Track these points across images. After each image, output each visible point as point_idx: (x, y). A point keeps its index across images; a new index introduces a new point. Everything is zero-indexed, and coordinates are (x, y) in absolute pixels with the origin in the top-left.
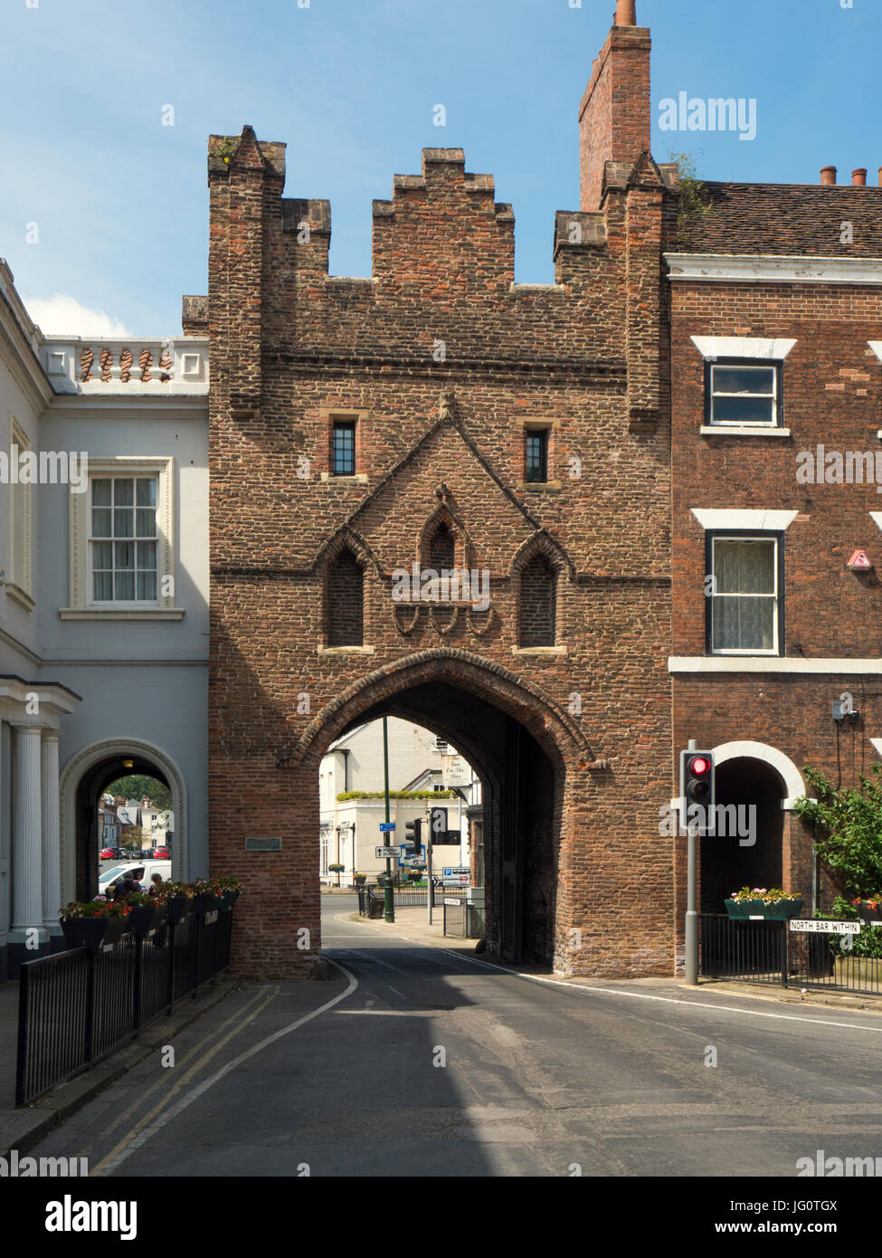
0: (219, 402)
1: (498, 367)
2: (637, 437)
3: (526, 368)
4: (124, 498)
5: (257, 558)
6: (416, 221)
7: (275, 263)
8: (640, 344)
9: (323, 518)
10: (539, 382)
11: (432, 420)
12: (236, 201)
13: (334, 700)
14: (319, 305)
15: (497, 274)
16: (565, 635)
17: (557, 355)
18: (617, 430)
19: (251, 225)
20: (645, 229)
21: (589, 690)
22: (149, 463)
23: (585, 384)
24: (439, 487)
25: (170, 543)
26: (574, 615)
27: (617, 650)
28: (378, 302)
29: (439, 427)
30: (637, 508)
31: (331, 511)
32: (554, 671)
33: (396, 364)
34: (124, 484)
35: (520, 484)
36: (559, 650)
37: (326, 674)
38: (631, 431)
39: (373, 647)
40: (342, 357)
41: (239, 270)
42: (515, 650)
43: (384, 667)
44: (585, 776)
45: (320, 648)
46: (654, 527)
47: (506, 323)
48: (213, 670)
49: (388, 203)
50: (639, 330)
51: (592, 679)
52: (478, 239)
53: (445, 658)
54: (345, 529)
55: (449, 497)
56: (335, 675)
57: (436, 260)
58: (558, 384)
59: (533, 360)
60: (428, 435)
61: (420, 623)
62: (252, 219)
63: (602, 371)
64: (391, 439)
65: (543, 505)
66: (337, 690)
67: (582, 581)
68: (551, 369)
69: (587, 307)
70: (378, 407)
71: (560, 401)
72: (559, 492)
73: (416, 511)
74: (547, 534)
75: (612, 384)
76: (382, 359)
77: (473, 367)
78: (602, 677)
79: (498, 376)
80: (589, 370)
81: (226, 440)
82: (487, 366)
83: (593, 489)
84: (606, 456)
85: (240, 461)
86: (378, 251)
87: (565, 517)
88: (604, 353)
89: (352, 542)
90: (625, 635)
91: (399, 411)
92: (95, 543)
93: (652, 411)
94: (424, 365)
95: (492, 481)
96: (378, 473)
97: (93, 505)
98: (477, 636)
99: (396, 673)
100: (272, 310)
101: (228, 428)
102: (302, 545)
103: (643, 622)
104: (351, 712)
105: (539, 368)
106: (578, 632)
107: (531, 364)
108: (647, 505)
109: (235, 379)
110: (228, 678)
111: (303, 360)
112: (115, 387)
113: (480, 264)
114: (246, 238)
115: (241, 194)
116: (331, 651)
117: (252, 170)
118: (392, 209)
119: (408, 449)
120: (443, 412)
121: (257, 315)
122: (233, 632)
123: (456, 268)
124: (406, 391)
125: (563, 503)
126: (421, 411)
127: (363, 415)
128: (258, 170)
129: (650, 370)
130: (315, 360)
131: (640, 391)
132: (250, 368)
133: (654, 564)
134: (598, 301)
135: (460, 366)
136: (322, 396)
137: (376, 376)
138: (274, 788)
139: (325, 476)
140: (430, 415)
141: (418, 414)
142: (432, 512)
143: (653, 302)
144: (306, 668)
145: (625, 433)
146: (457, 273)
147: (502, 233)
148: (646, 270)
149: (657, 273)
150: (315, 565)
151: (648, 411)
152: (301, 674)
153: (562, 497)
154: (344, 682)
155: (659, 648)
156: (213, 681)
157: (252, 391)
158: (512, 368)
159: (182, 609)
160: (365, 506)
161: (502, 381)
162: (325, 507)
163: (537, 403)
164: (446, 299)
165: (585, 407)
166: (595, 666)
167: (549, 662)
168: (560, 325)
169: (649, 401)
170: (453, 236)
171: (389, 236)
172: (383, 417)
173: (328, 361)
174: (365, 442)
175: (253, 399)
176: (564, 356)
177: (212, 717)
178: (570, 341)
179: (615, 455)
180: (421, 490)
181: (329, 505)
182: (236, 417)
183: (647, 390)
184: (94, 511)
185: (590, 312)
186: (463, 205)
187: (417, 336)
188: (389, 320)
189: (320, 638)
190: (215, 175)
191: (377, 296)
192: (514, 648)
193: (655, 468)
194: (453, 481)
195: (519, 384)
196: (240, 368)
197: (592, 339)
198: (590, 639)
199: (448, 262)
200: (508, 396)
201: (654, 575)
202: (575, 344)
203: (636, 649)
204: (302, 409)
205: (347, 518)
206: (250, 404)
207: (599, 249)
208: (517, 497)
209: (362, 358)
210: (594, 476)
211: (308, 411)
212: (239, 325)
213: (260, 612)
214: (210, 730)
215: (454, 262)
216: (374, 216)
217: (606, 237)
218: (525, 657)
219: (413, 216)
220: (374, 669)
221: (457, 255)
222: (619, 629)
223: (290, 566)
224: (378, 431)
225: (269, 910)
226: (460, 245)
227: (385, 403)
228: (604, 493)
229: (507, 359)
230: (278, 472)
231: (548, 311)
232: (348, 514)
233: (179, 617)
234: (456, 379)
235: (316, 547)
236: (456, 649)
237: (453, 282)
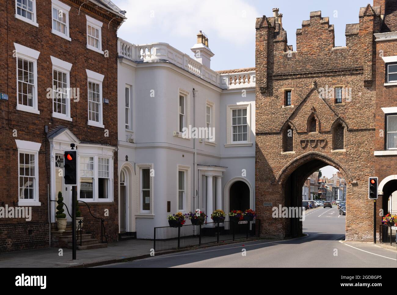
0: (258, 89)
1: (328, 72)
2: (367, 88)
3: (336, 72)
4: (239, 115)
5: (267, 130)
6: (307, 34)
7: (271, 50)
8: (366, 61)
9: (283, 118)
10: (339, 75)
11: (310, 89)
12: (261, 35)
13: (285, 166)
14: (282, 61)
15: (328, 46)
16: (345, 146)
17: (344, 67)
18: (361, 86)
19: (265, 42)
20: (368, 27)
21: (352, 161)
22: (245, 105)
23: (352, 74)
24: (312, 107)
25: (249, 126)
26: (348, 140)
27: (360, 150)
28: (297, 58)
29: (312, 91)
30: (366, 109)
31: (285, 116)
32: (342, 156)
33: (301, 74)
34: (239, 111)
35: (334, 104)
36: (344, 150)
37: (283, 159)
38: (365, 87)
39: (295, 152)
40: (287, 74)
41: (262, 54)
42: (332, 151)
43: (297, 157)
44: (350, 186)
45: (282, 152)
46: (371, 114)
47: (330, 59)
48: (256, 159)
49: (301, 29)
50: (366, 57)
51: (353, 158)
52: (324, 36)
53: (313, 154)
54: (288, 121)
55: (315, 110)
56: (285, 159)
57: (312, 44)
58: (344, 75)
59: (337, 69)
60: (309, 93)
61: (307, 145)
62: (265, 40)
63: (357, 70)
64: (300, 95)
65: (340, 110)
66: (286, 163)
67: (351, 131)
68: (343, 71)
69: (353, 52)
70: (297, 87)
71: (345, 80)
72: (344, 106)
73: (306, 114)
74: (340, 118)
75: (360, 73)
76: (297, 73)
77: (321, 73)
78: (355, 158)
79: (328, 75)
80: (353, 70)
81: (259, 99)
82: (325, 72)
83: (354, 104)
84: (357, 94)
85: (263, 104)
86: (297, 44)
87: (346, 113)
88: (357, 65)
89: (290, 123)
90: (362, 145)
91: (302, 87)
92: (233, 126)
93: (370, 81)
94: (308, 74)
95: (326, 104)
96: (296, 105)
97: (233, 116)
98: (322, 147)
99: (301, 159)
100: (270, 63)
101: (260, 96)
102: (277, 126)
103: (368, 141)
104: (289, 169)
105: (339, 71)
106: (349, 145)
107: (337, 70)
108: (369, 107)
109: (261, 83)
110: (260, 161)
111: (278, 76)
112: (238, 86)
113: (324, 44)
114: (263, 45)
115: (262, 34)
116: (285, 153)
117: (265, 27)
118: (301, 31)
119: (304, 97)
120: (313, 86)
121: (266, 66)
122: (261, 149)
123: (317, 45)
124: (304, 81)
125: (345, 109)
126: (308, 86)
127: (293, 89)
128: (266, 27)
129: (369, 68)
130: (281, 76)
131: (367, 75)
132: (264, 80)
133: (371, 124)
134: (356, 50)
135: (318, 73)
136: (283, 85)
137: (296, 78)
138: (270, 190)
139: (283, 106)
140: (310, 87)
141: (307, 88)
142: (310, 114)
143: (371, 49)
144: (278, 158)
145: (363, 87)
146: (318, 47)
147: (330, 34)
148: (369, 40)
149: (372, 40)
150: (281, 131)
151: (368, 81)
152: (277, 159)
153: (345, 107)
154: (288, 161)
155: (372, 149)
156: (256, 162)
157: (265, 86)
158: (332, 72)
159: (252, 143)
160: (293, 114)
161: (329, 76)
162: (283, 115)
163: (338, 81)
164: (315, 54)
165: (352, 81)
166: (354, 155)
167: (341, 154)
168: (345, 58)
169: (369, 78)
170: (317, 37)
171: (300, 39)
172: (298, 89)
173: (284, 75)
174: (292, 97)
175: (265, 88)
176: (346, 67)
177: (256, 172)
179: (360, 94)
180: (307, 109)
181: (284, 114)
182: (262, 93)
183: (368, 75)
184: (233, 118)
185: (354, 53)
186: (320, 28)
187: (307, 66)
188: (299, 62)
189: (282, 150)
190: (257, 29)
191: (297, 56)
192: (332, 150)
193: (372, 97)
194: (316, 105)
195: (334, 76)
196: (262, 80)
197: (354, 61)
198: (352, 147)
199: (315, 44)
200: (331, 80)
201: (371, 127)
202: (349, 63)
203: (365, 149)
204: (278, 89)
205: (288, 117)
206: (264, 89)
207: (356, 35)
208: (333, 108)
209: (292, 74)
210: (354, 100)
211: (279, 90)
212: (262, 69)
213: (267, 144)
214: (255, 175)
215: (317, 44)
216: (297, 34)
217: (358, 31)
218: (334, 153)
219: (307, 32)
220: (295, 158)
221: (317, 42)
222: (361, 144)
223: (274, 131)
224: (296, 93)
225: (269, 221)
226: (319, 39)
227: (298, 86)
228: (357, 105)
229: (330, 70)
230: (272, 106)
231: (342, 54)
232: (289, 116)
233: (251, 145)
234: (317, 77)
235: (281, 126)
236: (316, 151)
237: (316, 50)
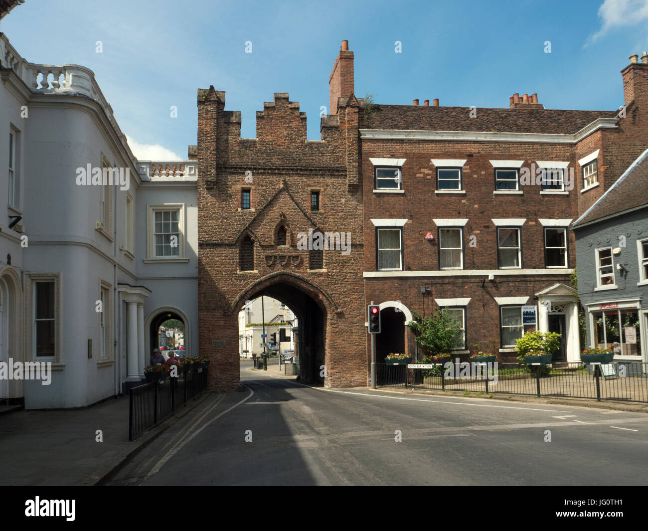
0: (201, 183)
1: (301, 170)
2: (351, 194)
3: (311, 170)
4: (167, 219)
5: (215, 239)
6: (271, 119)
7: (221, 134)
8: (351, 161)
9: (239, 225)
10: (315, 175)
11: (278, 189)
12: (207, 112)
13: (244, 290)
14: (237, 149)
15: (300, 137)
16: (326, 265)
17: (322, 165)
18: (343, 191)
19: (213, 120)
20: (353, 121)
21: (335, 285)
22: (176, 206)
23: (332, 175)
24: (281, 213)
25: (184, 234)
26: (330, 258)
27: (345, 270)
28: (258, 147)
29: (280, 191)
30: (351, 219)
31: (242, 222)
32: (322, 278)
33: (265, 169)
34: (167, 214)
35: (310, 211)
36: (324, 270)
37: (241, 281)
38: (348, 192)
39: (257, 271)
40: (245, 167)
41: (208, 136)
42: (308, 271)
43: (262, 278)
44: (334, 316)
45: (238, 271)
46: (357, 226)
47: (304, 154)
48: (200, 280)
49: (262, 112)
50: (351, 156)
51: (336, 281)
52: (294, 125)
53: (284, 274)
54: (247, 229)
55: (284, 216)
56: (244, 281)
57: (279, 132)
58: (322, 175)
59: (313, 167)
60: (276, 194)
61: (274, 262)
62: (213, 118)
63: (338, 171)
64: (263, 196)
65: (318, 218)
66: (244, 287)
68: (320, 170)
69: (333, 148)
70: (258, 184)
71: (324, 181)
72: (323, 214)
73: (272, 222)
74: (319, 229)
75: (342, 175)
76: (260, 167)
77: (292, 170)
78: (340, 280)
79: (301, 173)
80: (334, 170)
81: (204, 197)
82: (297, 170)
83: (336, 213)
84: (340, 201)
85: (209, 204)
86: (258, 129)
87: (326, 223)
88: (339, 164)
89: (249, 233)
90: (348, 264)
91: (266, 186)
92: (156, 235)
93: (356, 185)
94: (275, 169)
95: (300, 210)
96: (259, 208)
97: (156, 221)
98: (295, 266)
99: (266, 280)
100: (220, 150)
101: (204, 193)
102: (231, 234)
103: (354, 260)
104: (250, 294)
105: (316, 170)
106: (331, 264)
107: (313, 168)
108: (355, 218)
109: (207, 175)
110: (205, 283)
111: (231, 168)
112: (164, 178)
113: (294, 133)
114: (211, 125)
115: (209, 109)
116: (242, 272)
117: (213, 101)
118: (263, 114)
119: (269, 199)
120: (282, 186)
121: (215, 152)
122: (207, 266)
123: (286, 135)
124: (268, 178)
125: (325, 218)
126: (274, 186)
127: (253, 187)
128: (215, 101)
129: (355, 170)
130: (236, 168)
131: (352, 177)
132: (212, 171)
133: (357, 239)
134: (336, 146)
135: (288, 169)
136: (238, 181)
137: (258, 173)
138: (222, 323)
139: (239, 210)
140: (277, 187)
141: (273, 187)
142: (278, 221)
143: (356, 146)
144: (233, 279)
145: (347, 193)
146: (286, 137)
147: (302, 122)
148: (353, 135)
149: (357, 136)
150: (236, 242)
151: (354, 185)
152: (231, 281)
153: (325, 216)
154: (247, 284)
155: (360, 269)
156: (199, 285)
157: (213, 179)
158: (306, 170)
159: (188, 258)
160: (254, 220)
161: (303, 175)
162: (240, 220)
163: (315, 182)
164: (282, 146)
165: (332, 183)
166: (337, 276)
167: (321, 275)
168: (323, 155)
169: (355, 181)
170: (285, 124)
171: (262, 124)
172: (260, 188)
173: (240, 168)
174: (253, 197)
175: (213, 182)
176: (325, 166)
177: (199, 297)
178: (327, 160)
179: (343, 200)
180: (274, 214)
181: (241, 220)
182: (207, 189)
183: (354, 177)
184: (156, 223)
185: (334, 150)
186: (288, 113)
187: (272, 159)
188: (262, 153)
189: (238, 268)
190: (200, 103)
191: (258, 145)
192: (308, 270)
193: (357, 205)
194: (285, 210)
195: (308, 176)
196: (209, 171)
197: (334, 160)
198: (335, 266)
199: (283, 133)
200: (305, 180)
201: (358, 243)
202: (329, 161)
203: (352, 269)
204: (231, 185)
205: (248, 224)
206: (212, 184)
207: (336, 128)
208: (309, 216)
209: (252, 167)
210: (336, 208)
211: (233, 186)
212: (208, 156)
213: (216, 259)
214: (199, 302)
215: (285, 133)
216: (257, 117)
217: (339, 124)
218: (312, 273)
219: (271, 117)
220: (258, 279)
221: (286, 130)
222: (346, 263)
223: (227, 242)
224: (258, 193)
225: (221, 367)
226: (287, 127)
227: (261, 183)
228: (340, 214)
229: (305, 167)
230: (223, 208)
231: (319, 150)
232: (248, 223)
233: (187, 261)
234: (286, 174)
235: (236, 235)
236: (287, 271)
237: (285, 140)
